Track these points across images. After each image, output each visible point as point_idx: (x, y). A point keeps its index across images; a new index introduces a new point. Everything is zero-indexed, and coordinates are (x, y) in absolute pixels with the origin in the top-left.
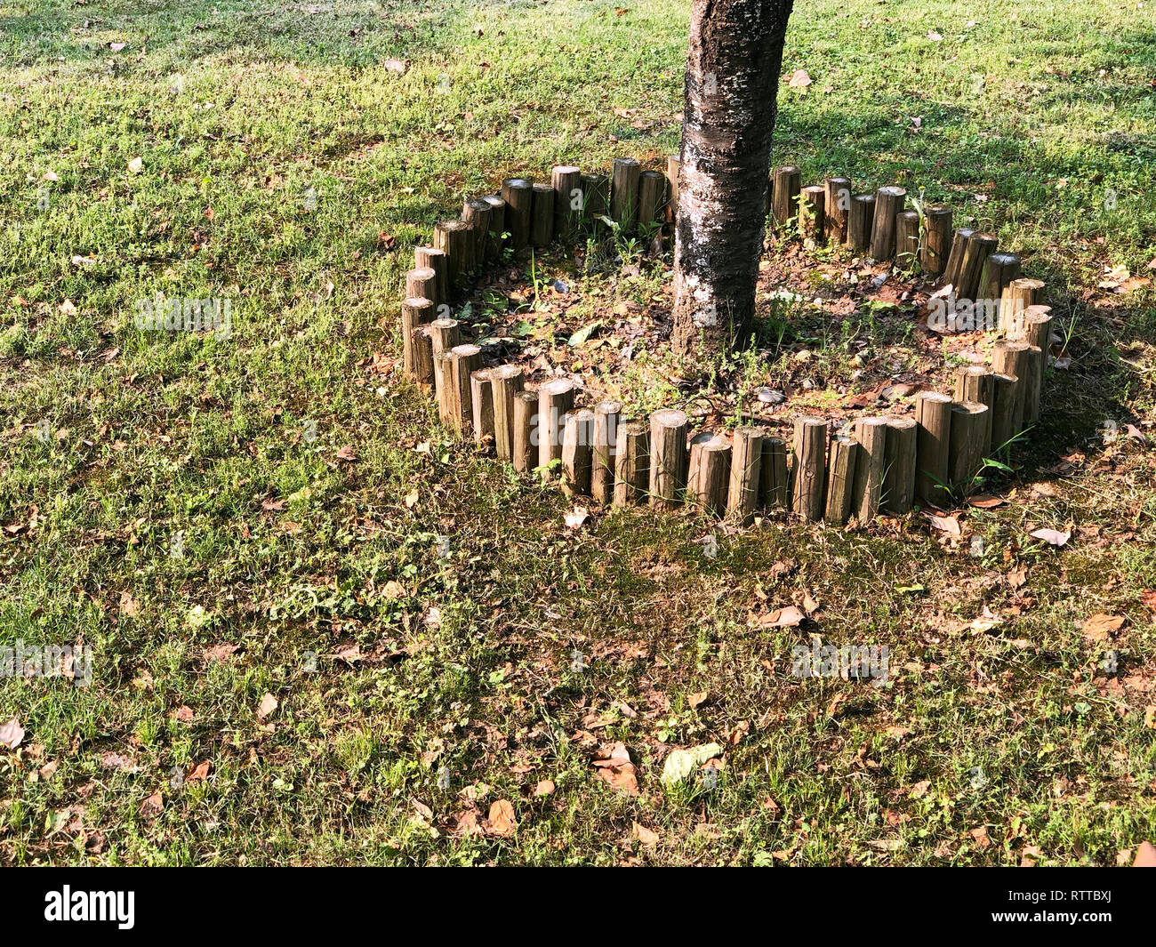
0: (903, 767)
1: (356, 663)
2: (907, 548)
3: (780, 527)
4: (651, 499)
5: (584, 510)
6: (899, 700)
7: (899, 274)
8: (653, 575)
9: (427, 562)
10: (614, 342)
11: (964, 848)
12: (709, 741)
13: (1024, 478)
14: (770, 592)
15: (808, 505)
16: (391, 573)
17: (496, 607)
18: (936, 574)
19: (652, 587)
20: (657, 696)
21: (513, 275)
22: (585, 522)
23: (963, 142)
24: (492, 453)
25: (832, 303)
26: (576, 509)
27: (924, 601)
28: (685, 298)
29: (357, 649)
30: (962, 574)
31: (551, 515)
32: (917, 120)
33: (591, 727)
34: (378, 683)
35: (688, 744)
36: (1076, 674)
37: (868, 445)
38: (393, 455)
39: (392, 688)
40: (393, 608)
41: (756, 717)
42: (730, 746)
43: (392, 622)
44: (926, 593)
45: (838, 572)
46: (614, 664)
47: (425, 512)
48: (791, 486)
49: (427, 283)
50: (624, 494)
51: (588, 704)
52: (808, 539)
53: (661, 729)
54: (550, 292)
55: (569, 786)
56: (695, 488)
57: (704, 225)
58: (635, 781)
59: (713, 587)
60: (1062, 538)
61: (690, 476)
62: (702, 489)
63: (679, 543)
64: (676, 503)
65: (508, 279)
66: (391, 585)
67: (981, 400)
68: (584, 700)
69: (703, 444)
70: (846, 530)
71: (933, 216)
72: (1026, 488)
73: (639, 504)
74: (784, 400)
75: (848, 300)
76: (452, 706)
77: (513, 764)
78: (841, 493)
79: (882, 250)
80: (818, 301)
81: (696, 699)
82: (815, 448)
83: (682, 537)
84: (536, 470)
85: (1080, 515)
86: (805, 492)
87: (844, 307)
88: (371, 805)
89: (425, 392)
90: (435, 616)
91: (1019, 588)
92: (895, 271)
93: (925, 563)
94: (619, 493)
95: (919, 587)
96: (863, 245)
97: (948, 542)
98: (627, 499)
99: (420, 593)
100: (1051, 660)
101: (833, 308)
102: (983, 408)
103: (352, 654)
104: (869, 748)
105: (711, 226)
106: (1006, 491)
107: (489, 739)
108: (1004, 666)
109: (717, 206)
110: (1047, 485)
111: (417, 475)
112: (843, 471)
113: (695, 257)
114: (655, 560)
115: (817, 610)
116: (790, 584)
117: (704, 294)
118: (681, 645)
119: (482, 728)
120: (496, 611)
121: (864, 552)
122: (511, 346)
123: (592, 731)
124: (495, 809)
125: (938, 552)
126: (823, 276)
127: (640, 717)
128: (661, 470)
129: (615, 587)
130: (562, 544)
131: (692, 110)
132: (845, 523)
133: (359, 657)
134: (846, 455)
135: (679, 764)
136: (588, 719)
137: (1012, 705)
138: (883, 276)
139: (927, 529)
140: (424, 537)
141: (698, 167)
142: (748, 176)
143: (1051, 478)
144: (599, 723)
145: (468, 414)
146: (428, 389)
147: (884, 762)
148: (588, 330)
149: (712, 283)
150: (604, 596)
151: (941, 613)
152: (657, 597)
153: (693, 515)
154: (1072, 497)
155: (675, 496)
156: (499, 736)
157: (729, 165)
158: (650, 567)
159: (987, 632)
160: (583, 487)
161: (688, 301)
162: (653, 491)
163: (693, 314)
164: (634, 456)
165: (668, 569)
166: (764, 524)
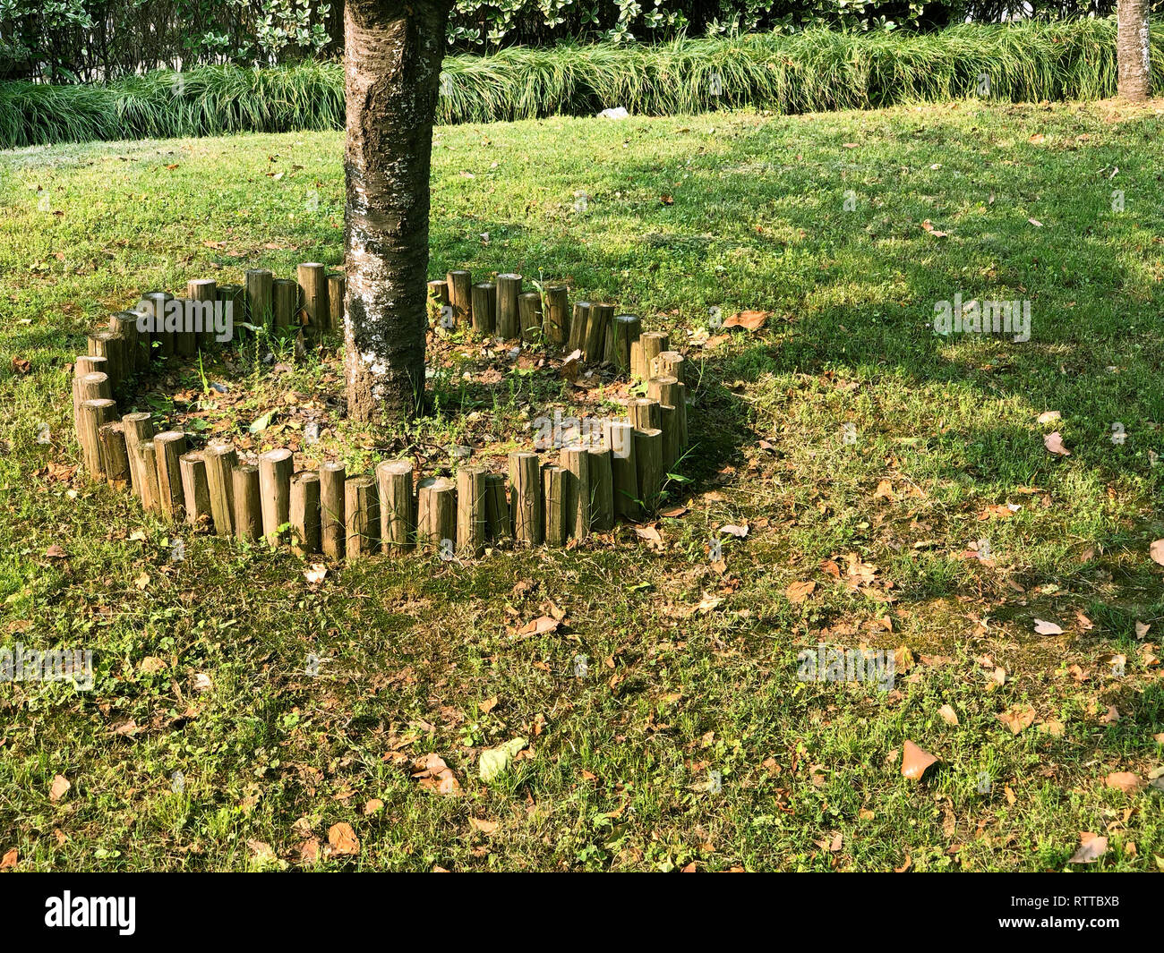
0: (688, 725)
1: (137, 735)
2: (624, 556)
3: (510, 554)
4: (385, 548)
5: (322, 565)
6: (663, 673)
7: (528, 347)
8: (406, 611)
9: (182, 633)
10: (295, 425)
11: (763, 778)
12: (512, 737)
13: (694, 490)
14: (520, 608)
15: (530, 531)
16: (147, 650)
17: (264, 662)
18: (655, 572)
19: (410, 622)
20: (449, 711)
21: (170, 381)
22: (327, 576)
23: (531, 250)
24: (213, 531)
25: (479, 375)
26: (315, 566)
27: (653, 594)
28: (362, 374)
29: (133, 723)
30: (674, 570)
31: (290, 576)
32: (486, 235)
33: (397, 747)
34: (172, 747)
35: (492, 744)
36: (794, 630)
37: (575, 470)
38: (106, 546)
39: (189, 748)
40: (158, 681)
41: (547, 710)
42: (533, 737)
43: (162, 692)
44: (652, 589)
45: (573, 583)
46: (400, 690)
47: (161, 591)
48: (513, 516)
49: (102, 385)
50: (358, 546)
51: (387, 728)
52: (537, 560)
53: (464, 735)
54: (211, 393)
55: (398, 800)
56: (426, 529)
57: (376, 303)
58: (458, 784)
59: (468, 611)
60: (744, 531)
61: (420, 519)
62: (434, 530)
63: (422, 581)
64: (409, 546)
65: (165, 385)
66: (147, 660)
67: (653, 426)
68: (381, 726)
69: (430, 487)
70: (568, 548)
71: (553, 294)
72: (700, 498)
73: (373, 554)
74: (472, 453)
75: (493, 371)
76: (256, 753)
77: (334, 793)
78: (558, 517)
79: (509, 331)
80: (467, 375)
81: (487, 706)
82: (531, 478)
83: (424, 575)
84: (262, 538)
85: (749, 512)
86: (526, 519)
87: (492, 378)
88: (205, 855)
89: (120, 489)
90: (204, 680)
91: (724, 574)
92: (525, 345)
93: (642, 566)
94: (352, 546)
95: (645, 584)
96: (490, 326)
97: (656, 546)
98: (362, 550)
99: (181, 662)
100: (771, 623)
101: (482, 379)
102: (658, 432)
103: (130, 728)
104: (656, 715)
105: (383, 303)
106: (685, 502)
107: (302, 776)
108: (737, 635)
109: (388, 284)
110: (714, 493)
111: (139, 561)
112: (558, 497)
113: (370, 334)
114: (405, 598)
115: (566, 617)
116: (534, 599)
117: (381, 369)
118: (454, 665)
119: (292, 767)
120: (266, 666)
121: (589, 564)
122: (195, 439)
123: (399, 750)
124: (333, 834)
125: (650, 555)
126: (463, 355)
127: (439, 731)
128: (393, 517)
129: (374, 626)
130: (312, 597)
131: (357, 196)
132: (564, 544)
133: (138, 730)
134: (559, 480)
135: (492, 762)
136: (391, 741)
137: (755, 662)
138: (516, 349)
139: (636, 539)
140: (168, 613)
141: (366, 250)
142: (413, 255)
143: (717, 487)
144: (403, 742)
145: (180, 498)
146: (123, 485)
147: (672, 724)
148: (267, 417)
149: (388, 357)
150: (367, 636)
151: (670, 602)
152: (417, 629)
153: (427, 555)
154: (738, 500)
155: (408, 540)
156: (312, 770)
157: (396, 245)
158: (402, 605)
159: (715, 609)
160: (314, 546)
161: (366, 376)
162: (385, 538)
163: (372, 388)
164: (365, 508)
165: (419, 604)
166: (494, 554)
